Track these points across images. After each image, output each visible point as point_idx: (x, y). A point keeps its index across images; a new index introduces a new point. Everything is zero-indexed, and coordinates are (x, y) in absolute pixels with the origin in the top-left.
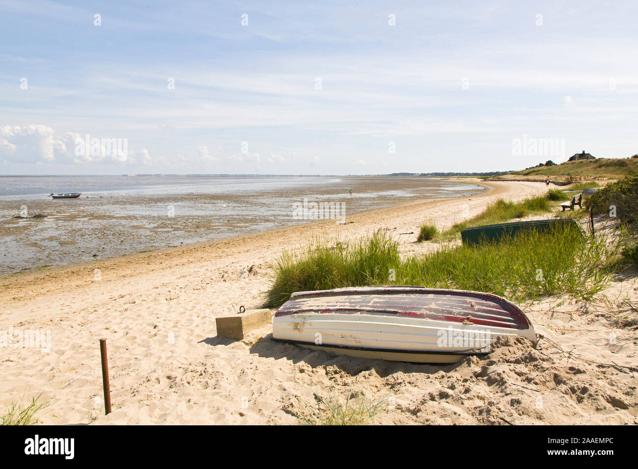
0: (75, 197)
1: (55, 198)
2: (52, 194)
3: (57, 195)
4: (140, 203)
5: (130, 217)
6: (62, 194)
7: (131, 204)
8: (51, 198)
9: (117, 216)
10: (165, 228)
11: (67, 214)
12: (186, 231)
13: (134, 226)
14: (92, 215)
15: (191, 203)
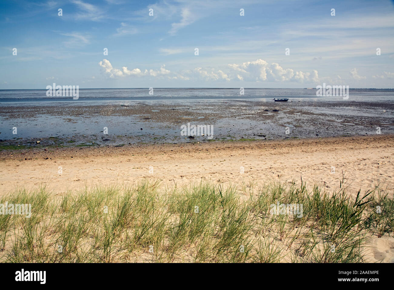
0: (286, 101)
1: (276, 101)
2: (275, 99)
3: (277, 100)
4: (324, 106)
5: (322, 115)
6: (279, 99)
7: (320, 106)
8: (274, 101)
9: (315, 113)
10: (349, 123)
11: (287, 110)
12: (364, 126)
13: (329, 120)
14: (301, 112)
15: (358, 108)
